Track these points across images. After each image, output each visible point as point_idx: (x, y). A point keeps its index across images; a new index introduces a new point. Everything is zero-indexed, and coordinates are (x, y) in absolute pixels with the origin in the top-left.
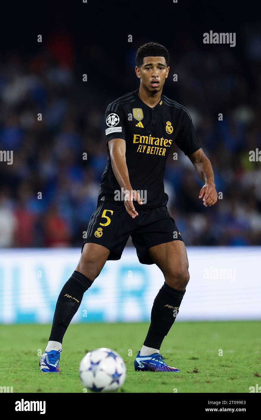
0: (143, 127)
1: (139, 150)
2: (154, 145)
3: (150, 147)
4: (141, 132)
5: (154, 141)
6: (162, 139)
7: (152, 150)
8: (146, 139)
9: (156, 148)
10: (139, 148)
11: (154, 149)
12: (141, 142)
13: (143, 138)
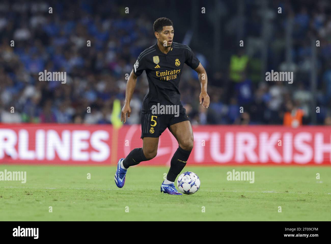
0: (159, 67)
2: (170, 75)
4: (160, 70)
5: (170, 73)
6: (174, 71)
7: (169, 78)
8: (164, 73)
9: (171, 76)
11: (170, 77)
12: (161, 76)
13: (162, 74)
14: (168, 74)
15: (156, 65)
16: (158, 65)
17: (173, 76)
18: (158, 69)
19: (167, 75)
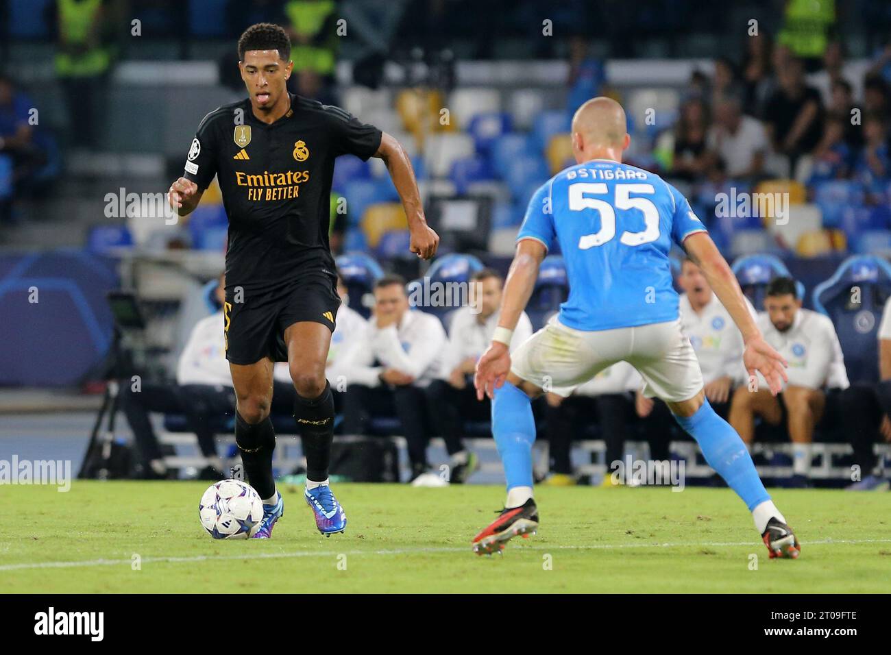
0: (247, 158)
1: (252, 197)
2: (277, 186)
3: (270, 190)
5: (275, 179)
6: (289, 174)
7: (274, 194)
9: (280, 189)
10: (250, 194)
11: (277, 192)
12: (250, 185)
13: (252, 179)
14: (273, 184)
15: (239, 149)
16: (243, 151)
17: (285, 189)
18: (241, 165)
19: (267, 184)
